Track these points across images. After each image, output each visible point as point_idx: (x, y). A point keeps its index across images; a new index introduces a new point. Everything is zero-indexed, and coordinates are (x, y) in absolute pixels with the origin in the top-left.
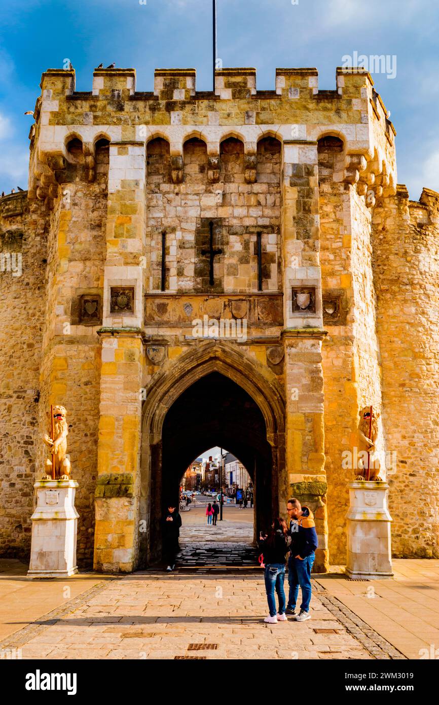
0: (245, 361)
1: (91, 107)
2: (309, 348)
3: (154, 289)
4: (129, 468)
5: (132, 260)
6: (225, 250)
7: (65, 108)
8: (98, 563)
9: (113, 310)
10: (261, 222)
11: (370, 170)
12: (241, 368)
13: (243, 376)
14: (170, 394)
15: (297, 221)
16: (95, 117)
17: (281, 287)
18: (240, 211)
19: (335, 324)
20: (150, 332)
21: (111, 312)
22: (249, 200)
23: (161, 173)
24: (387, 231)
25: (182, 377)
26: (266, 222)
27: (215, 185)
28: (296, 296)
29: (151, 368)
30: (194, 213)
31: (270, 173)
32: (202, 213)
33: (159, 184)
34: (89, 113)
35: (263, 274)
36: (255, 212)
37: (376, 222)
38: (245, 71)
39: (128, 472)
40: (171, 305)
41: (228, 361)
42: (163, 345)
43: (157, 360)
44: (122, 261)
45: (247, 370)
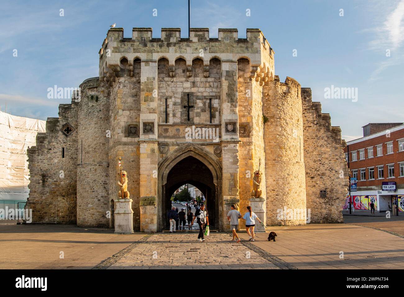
0: (204, 152)
1: (132, 45)
2: (233, 147)
3: (162, 122)
4: (154, 194)
5: (153, 111)
6: (195, 106)
7: (119, 45)
8: (142, 229)
9: (144, 132)
10: (211, 94)
11: (262, 71)
12: (202, 155)
13: (203, 158)
14: (170, 165)
15: (228, 95)
16: (134, 49)
17: (220, 122)
18: (201, 89)
19: (245, 137)
20: (161, 140)
21: (143, 133)
22: (206, 85)
23: (164, 72)
24: (269, 96)
25: (175, 158)
26: (214, 94)
27: (190, 78)
28: (227, 126)
29: (161, 155)
30: (180, 90)
31: (215, 73)
32: (184, 90)
33: (164, 78)
34: (131, 48)
35: (212, 116)
36: (208, 90)
37: (264, 92)
38: (204, 30)
39: (153, 196)
40: (170, 129)
41: (197, 152)
42: (167, 146)
43: (164, 151)
44: (148, 112)
45: (206, 156)
